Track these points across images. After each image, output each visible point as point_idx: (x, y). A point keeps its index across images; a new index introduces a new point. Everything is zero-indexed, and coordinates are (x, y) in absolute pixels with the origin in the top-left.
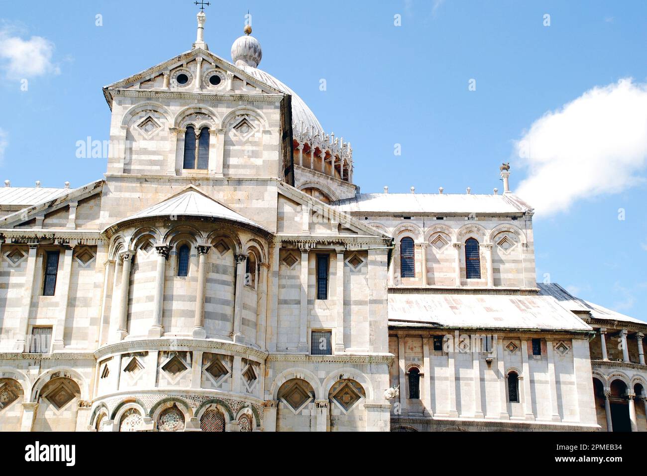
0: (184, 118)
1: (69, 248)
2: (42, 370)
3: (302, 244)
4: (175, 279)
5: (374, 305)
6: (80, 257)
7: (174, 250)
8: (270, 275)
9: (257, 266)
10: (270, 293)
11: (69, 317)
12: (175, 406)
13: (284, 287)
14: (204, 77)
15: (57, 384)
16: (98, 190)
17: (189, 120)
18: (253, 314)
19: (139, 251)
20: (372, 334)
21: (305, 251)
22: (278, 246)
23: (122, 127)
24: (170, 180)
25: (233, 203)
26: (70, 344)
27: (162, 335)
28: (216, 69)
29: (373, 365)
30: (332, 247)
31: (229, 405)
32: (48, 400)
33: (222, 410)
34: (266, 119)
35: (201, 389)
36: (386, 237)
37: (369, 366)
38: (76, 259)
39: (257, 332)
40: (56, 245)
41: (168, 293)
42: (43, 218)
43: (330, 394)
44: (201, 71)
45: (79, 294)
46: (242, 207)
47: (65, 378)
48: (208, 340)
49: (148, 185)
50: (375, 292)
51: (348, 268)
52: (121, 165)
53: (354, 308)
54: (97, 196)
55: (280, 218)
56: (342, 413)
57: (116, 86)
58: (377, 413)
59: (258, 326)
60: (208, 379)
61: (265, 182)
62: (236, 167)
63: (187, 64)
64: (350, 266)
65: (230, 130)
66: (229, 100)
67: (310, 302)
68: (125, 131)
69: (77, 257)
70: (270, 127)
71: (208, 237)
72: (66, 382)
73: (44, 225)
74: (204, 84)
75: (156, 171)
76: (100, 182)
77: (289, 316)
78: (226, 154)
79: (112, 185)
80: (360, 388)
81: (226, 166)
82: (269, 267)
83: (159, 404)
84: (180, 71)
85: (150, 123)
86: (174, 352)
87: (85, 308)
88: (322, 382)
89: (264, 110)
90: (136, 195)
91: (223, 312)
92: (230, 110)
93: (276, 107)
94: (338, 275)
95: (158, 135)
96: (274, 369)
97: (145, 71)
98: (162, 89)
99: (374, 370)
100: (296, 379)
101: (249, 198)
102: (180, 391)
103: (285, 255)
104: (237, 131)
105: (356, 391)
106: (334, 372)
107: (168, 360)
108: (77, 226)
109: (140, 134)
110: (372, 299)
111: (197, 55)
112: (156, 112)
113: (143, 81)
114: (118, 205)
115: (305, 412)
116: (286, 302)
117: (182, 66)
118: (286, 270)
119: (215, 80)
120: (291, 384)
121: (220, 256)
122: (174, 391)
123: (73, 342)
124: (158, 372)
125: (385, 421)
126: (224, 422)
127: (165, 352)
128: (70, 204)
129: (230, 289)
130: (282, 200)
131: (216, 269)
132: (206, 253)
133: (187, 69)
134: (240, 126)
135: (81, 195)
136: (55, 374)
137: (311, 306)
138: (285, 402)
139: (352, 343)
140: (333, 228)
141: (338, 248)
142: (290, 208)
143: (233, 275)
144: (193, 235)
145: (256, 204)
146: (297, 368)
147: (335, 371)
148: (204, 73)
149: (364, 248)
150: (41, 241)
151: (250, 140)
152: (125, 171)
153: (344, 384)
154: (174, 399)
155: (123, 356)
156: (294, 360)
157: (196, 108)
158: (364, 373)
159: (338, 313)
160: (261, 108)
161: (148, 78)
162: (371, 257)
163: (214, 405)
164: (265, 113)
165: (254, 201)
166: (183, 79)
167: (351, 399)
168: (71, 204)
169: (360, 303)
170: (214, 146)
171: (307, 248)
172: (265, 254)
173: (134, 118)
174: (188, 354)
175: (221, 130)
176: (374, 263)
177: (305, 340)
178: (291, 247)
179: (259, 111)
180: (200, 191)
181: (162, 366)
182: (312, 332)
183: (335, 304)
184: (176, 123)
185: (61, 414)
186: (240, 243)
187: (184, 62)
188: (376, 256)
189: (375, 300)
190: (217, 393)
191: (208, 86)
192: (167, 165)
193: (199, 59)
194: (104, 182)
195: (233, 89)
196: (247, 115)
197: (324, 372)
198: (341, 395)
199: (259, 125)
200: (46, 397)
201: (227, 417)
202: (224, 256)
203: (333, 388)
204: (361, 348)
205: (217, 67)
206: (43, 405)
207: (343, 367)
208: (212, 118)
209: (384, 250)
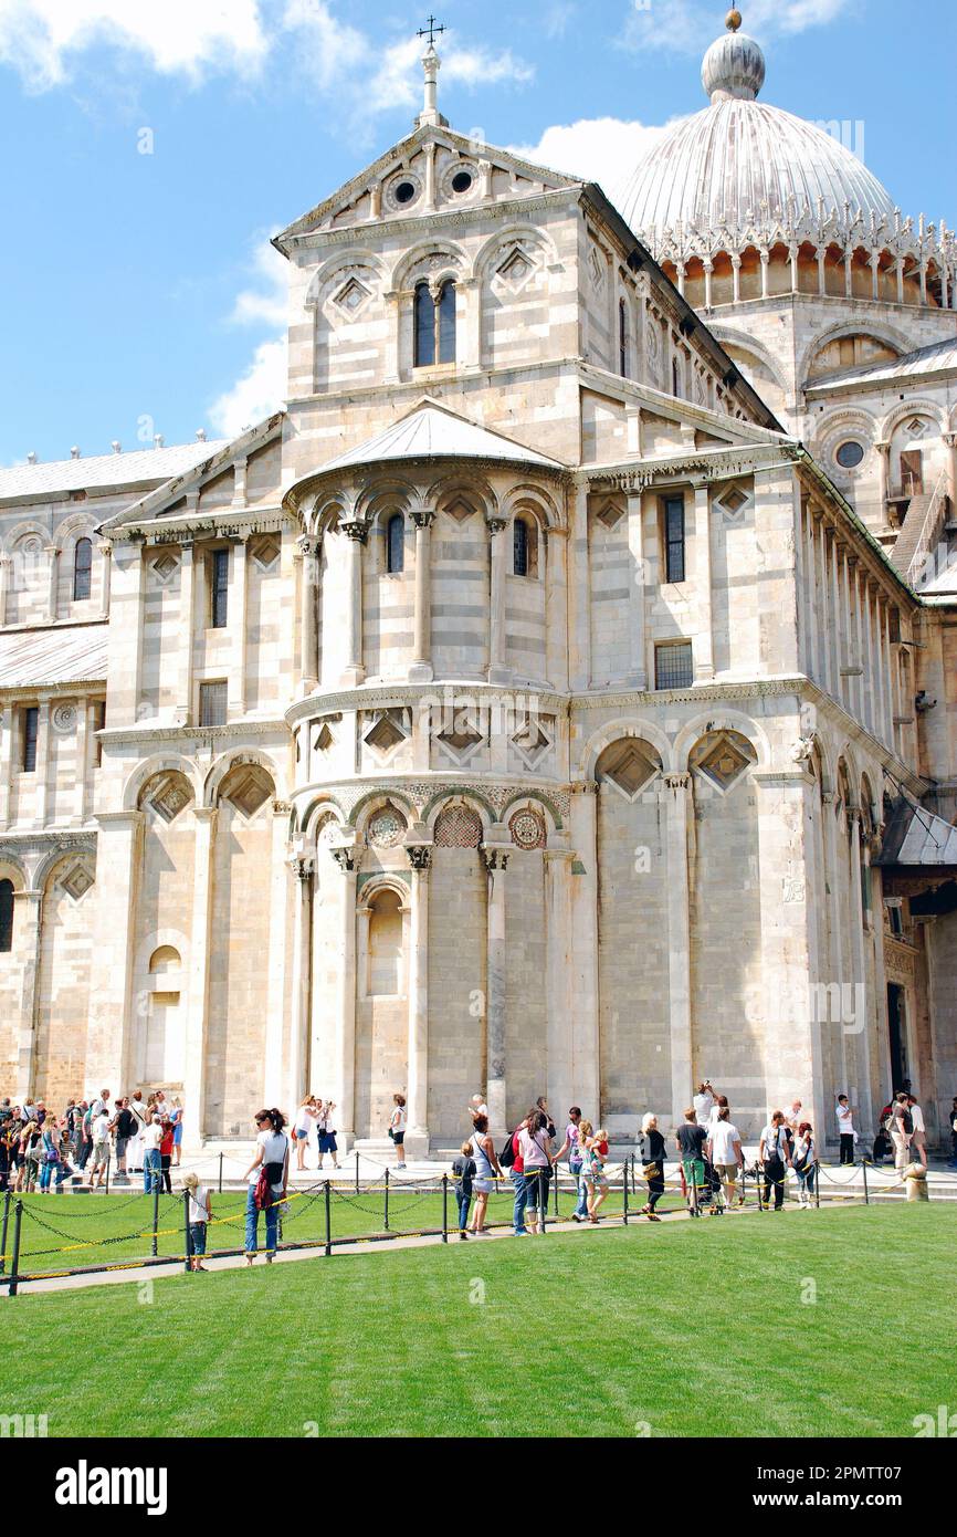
0: (410, 269)
1: (238, 541)
2: (215, 754)
3: (627, 480)
4: (381, 579)
5: (767, 583)
6: (260, 555)
7: (375, 525)
8: (571, 548)
9: (540, 536)
10: (571, 583)
11: (251, 661)
12: (389, 805)
13: (600, 567)
14: (441, 182)
15: (243, 776)
16: (276, 431)
17: (419, 271)
18: (537, 626)
19: (327, 533)
20: (765, 638)
21: (634, 493)
22: (583, 490)
23: (306, 308)
24: (392, 394)
25: (500, 420)
26: (255, 708)
27: (360, 682)
28: (462, 160)
29: (768, 700)
30: (684, 478)
31: (486, 796)
32: (233, 802)
33: (475, 805)
34: (551, 241)
35: (431, 772)
36: (786, 443)
37: (760, 701)
38: (254, 558)
39: (547, 659)
40: (221, 539)
41: (369, 605)
42: (197, 494)
43: (690, 761)
44: (434, 170)
45: (264, 620)
46: (517, 423)
47: (252, 765)
48: (435, 683)
49: (354, 410)
50: (768, 556)
51: (718, 517)
52: (309, 380)
53: (733, 592)
54: (277, 441)
55: (587, 434)
56: (716, 795)
57: (291, 231)
58: (777, 790)
59: (549, 647)
60: (443, 754)
61: (552, 370)
62: (506, 347)
63: (410, 161)
64: (724, 510)
65: (491, 278)
66: (484, 218)
67: (650, 591)
68: (312, 315)
69: (255, 555)
70: (561, 256)
71: (429, 494)
72: (255, 770)
73: (199, 507)
74: (442, 194)
75: (369, 379)
76: (276, 417)
77: (612, 624)
78: (486, 326)
79: (297, 420)
80: (748, 746)
81: (486, 348)
82: (567, 533)
83: (362, 802)
84: (400, 178)
85: (354, 289)
86: (382, 711)
87: (274, 644)
88: (672, 741)
89: (549, 226)
90: (335, 431)
91: (469, 630)
92: (487, 237)
93: (571, 215)
94: (698, 531)
95: (367, 310)
96: (584, 724)
97: (336, 192)
98: (367, 220)
99: (770, 709)
100: (627, 738)
101: (527, 404)
102: (393, 778)
103: (599, 505)
104: (505, 278)
105: (741, 750)
106: (694, 720)
107: (374, 724)
108: (249, 501)
109: (338, 315)
110: (763, 571)
111: (424, 139)
112: (363, 266)
113: (336, 211)
114: (308, 453)
115: (649, 798)
116: (604, 596)
117: (400, 167)
118: (601, 534)
119: (462, 182)
120: (621, 748)
121: (457, 527)
122: (384, 779)
123: (261, 703)
124: (358, 748)
125: (793, 804)
126: (481, 826)
127: (367, 712)
128: (234, 463)
129: (480, 585)
130: (589, 399)
131: (452, 551)
132: (426, 525)
133: (412, 172)
134: (510, 265)
135: (250, 446)
136: (236, 759)
137: (650, 599)
138: (611, 781)
139: (732, 660)
140: (686, 441)
141: (696, 479)
142: (606, 412)
143: (486, 558)
144: (403, 494)
145: (541, 415)
146: (626, 718)
147: (698, 717)
148: (441, 171)
149: (746, 471)
150: (197, 536)
151: (527, 290)
152: (317, 389)
153: (718, 740)
154: (386, 793)
155: (312, 722)
156: (620, 703)
157: (429, 246)
158: (751, 716)
159: (699, 606)
160: (542, 222)
161: (344, 205)
162: (759, 489)
163: (457, 798)
164: (549, 232)
165: (538, 409)
166: (405, 193)
167: (735, 767)
168: (236, 464)
169: (744, 581)
170: (463, 312)
171: (637, 486)
172: (556, 511)
173: (328, 287)
174: (405, 712)
175: (473, 280)
176: (767, 499)
177: (640, 662)
178: (608, 489)
179: (540, 229)
180: (442, 405)
181: (364, 736)
182: (656, 647)
183: (695, 589)
184: (395, 281)
185: (253, 825)
186: (493, 498)
187: (403, 159)
188: (771, 485)
189: (769, 572)
190: (459, 778)
191: (449, 197)
192: (384, 367)
193: (429, 147)
194: (283, 414)
195: (491, 194)
196: (520, 241)
197: (677, 721)
198: (715, 761)
199: (542, 257)
200: (229, 797)
201: (484, 816)
202: (464, 526)
203: (697, 747)
204: (746, 669)
205: (461, 155)
206: (224, 811)
207: (711, 708)
208: (458, 261)
209: (784, 469)
